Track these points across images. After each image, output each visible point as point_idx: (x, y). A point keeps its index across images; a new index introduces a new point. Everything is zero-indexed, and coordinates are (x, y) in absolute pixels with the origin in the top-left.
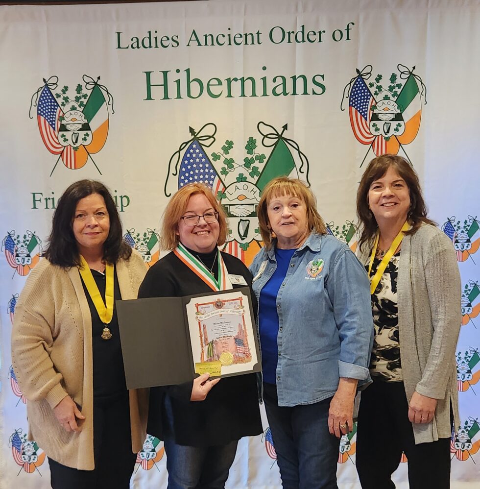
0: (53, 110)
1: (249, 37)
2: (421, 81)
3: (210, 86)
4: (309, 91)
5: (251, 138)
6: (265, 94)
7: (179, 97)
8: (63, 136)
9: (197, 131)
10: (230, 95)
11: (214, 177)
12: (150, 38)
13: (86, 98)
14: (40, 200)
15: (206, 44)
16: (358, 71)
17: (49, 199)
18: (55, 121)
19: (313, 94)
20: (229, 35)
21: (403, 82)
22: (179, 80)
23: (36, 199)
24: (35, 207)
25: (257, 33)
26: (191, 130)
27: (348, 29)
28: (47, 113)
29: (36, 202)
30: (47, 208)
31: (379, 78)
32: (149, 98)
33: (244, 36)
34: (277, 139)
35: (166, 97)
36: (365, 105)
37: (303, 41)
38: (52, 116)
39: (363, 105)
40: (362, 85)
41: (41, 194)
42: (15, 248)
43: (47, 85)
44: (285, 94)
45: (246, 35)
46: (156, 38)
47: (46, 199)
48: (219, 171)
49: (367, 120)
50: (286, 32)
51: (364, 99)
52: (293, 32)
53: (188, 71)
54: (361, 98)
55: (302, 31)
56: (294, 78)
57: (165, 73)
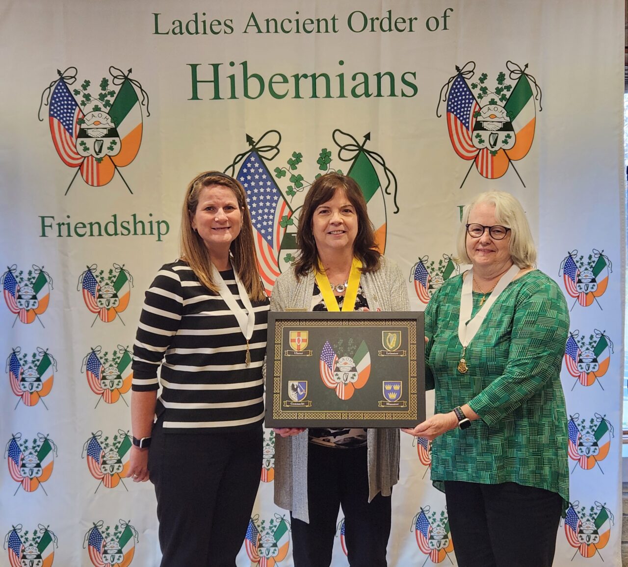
0: (69, 111)
1: (323, 24)
2: (535, 83)
3: (273, 84)
4: (398, 92)
5: (324, 150)
6: (342, 95)
7: (233, 96)
8: (83, 143)
9: (256, 140)
10: (297, 96)
11: (278, 199)
12: (196, 22)
13: (113, 96)
14: (51, 226)
15: (268, 31)
16: (457, 68)
17: (63, 224)
18: (72, 124)
19: (402, 96)
20: (297, 21)
21: (513, 84)
22: (234, 75)
23: (46, 225)
24: (44, 235)
25: (332, 19)
26: (249, 139)
27: (445, 17)
28: (62, 114)
29: (46, 228)
30: (60, 236)
31: (484, 77)
32: (195, 97)
33: (316, 22)
34: (358, 152)
35: (217, 96)
36: (467, 111)
37: (390, 30)
38: (68, 118)
39: (464, 111)
40: (463, 86)
41: (53, 217)
42: (17, 288)
43: (62, 79)
44: (367, 94)
45: (318, 21)
46: (204, 22)
47: (59, 225)
48: (284, 190)
49: (468, 130)
50: (368, 18)
51: (465, 103)
52: (378, 19)
53: (245, 64)
54: (461, 102)
55: (388, 17)
56: (379, 76)
57: (216, 67)
